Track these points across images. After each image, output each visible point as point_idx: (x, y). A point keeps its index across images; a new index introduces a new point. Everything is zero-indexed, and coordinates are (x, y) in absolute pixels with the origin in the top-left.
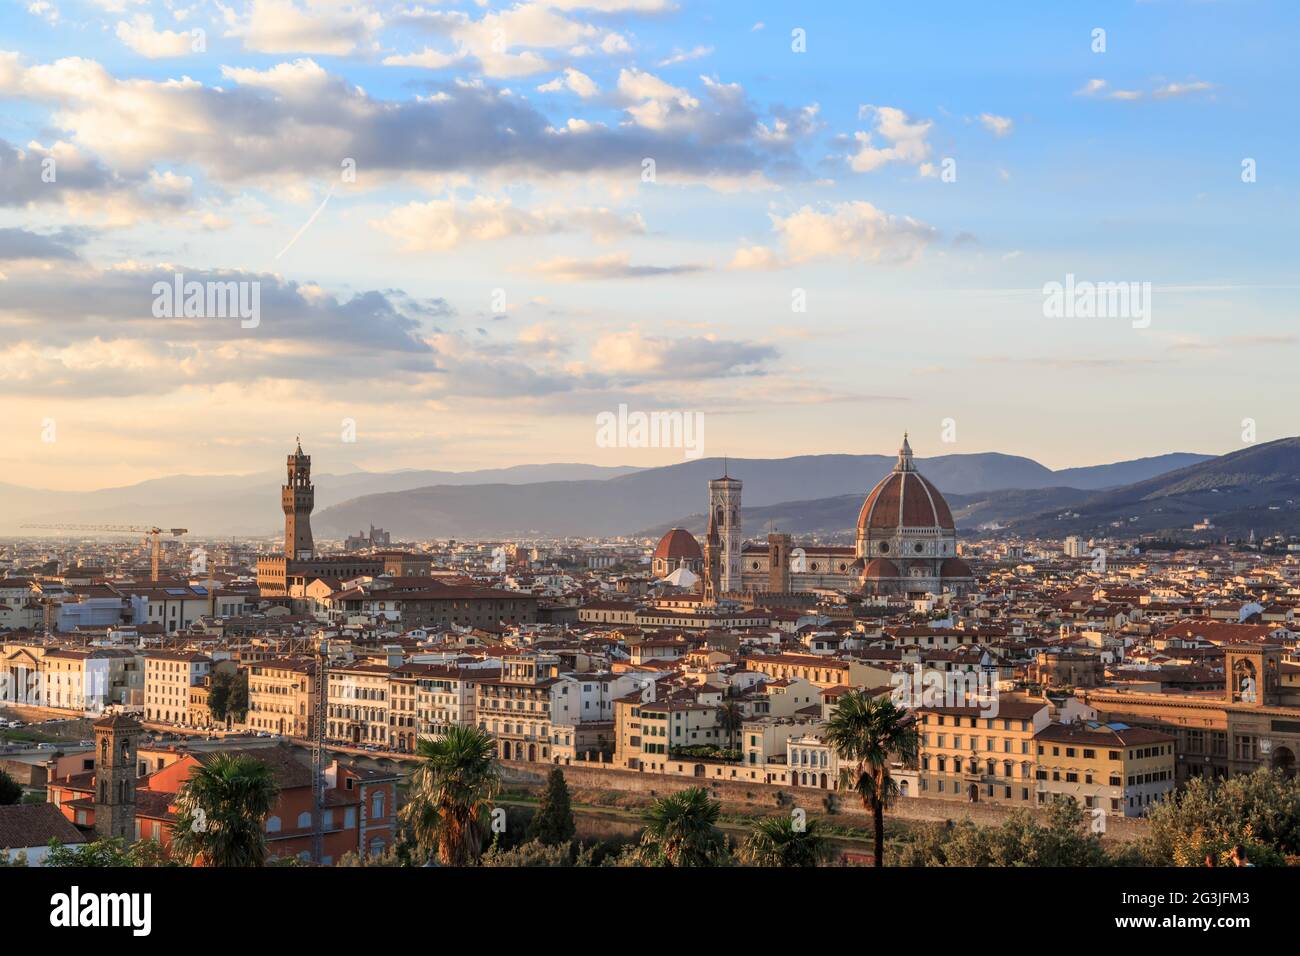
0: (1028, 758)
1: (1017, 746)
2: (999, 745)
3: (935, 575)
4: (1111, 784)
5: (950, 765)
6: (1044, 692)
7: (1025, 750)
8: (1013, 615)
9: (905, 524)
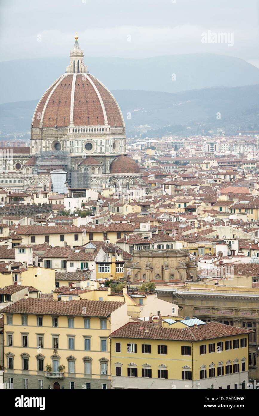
0: (106, 355)
1: (96, 344)
2: (79, 343)
3: (104, 172)
4: (183, 378)
5: (33, 364)
6: (125, 290)
7: (104, 348)
8: (162, 210)
9: (75, 124)
